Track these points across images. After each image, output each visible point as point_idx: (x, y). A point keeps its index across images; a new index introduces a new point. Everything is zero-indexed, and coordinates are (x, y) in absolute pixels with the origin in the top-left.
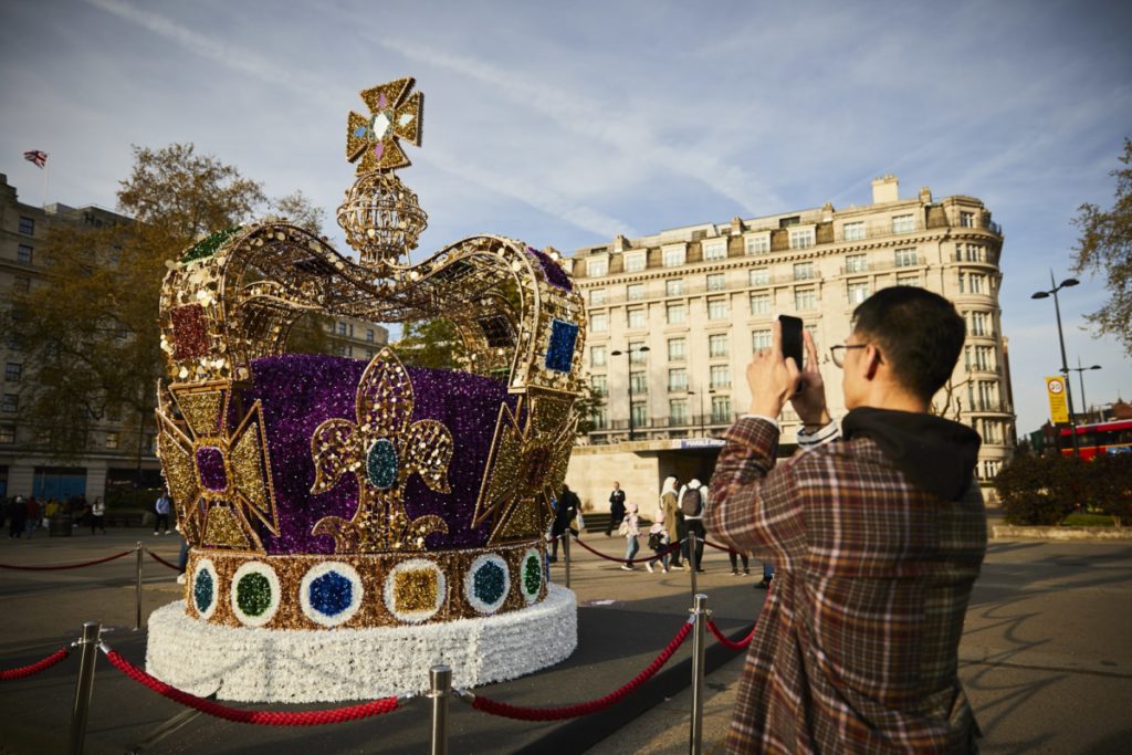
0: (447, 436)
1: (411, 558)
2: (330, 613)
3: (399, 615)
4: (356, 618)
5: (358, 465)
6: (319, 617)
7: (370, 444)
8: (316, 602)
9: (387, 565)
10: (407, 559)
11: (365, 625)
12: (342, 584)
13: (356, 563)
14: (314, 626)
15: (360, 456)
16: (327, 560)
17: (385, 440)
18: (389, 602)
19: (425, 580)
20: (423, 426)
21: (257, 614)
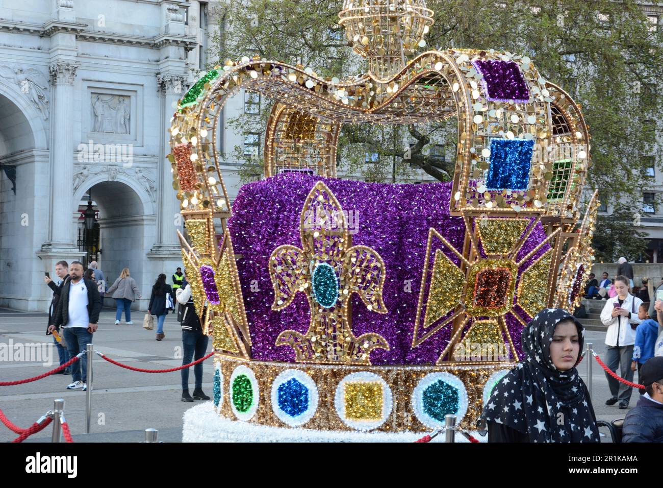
0: (378, 260)
1: (358, 371)
2: (293, 414)
3: (349, 422)
4: (313, 420)
5: (306, 285)
6: (285, 417)
7: (314, 267)
8: (282, 403)
9: (337, 375)
10: (354, 371)
11: (320, 428)
12: (301, 390)
13: (312, 372)
14: (282, 425)
15: (307, 278)
16: (290, 368)
17: (325, 264)
18: (340, 409)
19: (370, 392)
20: (357, 251)
21: (244, 411)
